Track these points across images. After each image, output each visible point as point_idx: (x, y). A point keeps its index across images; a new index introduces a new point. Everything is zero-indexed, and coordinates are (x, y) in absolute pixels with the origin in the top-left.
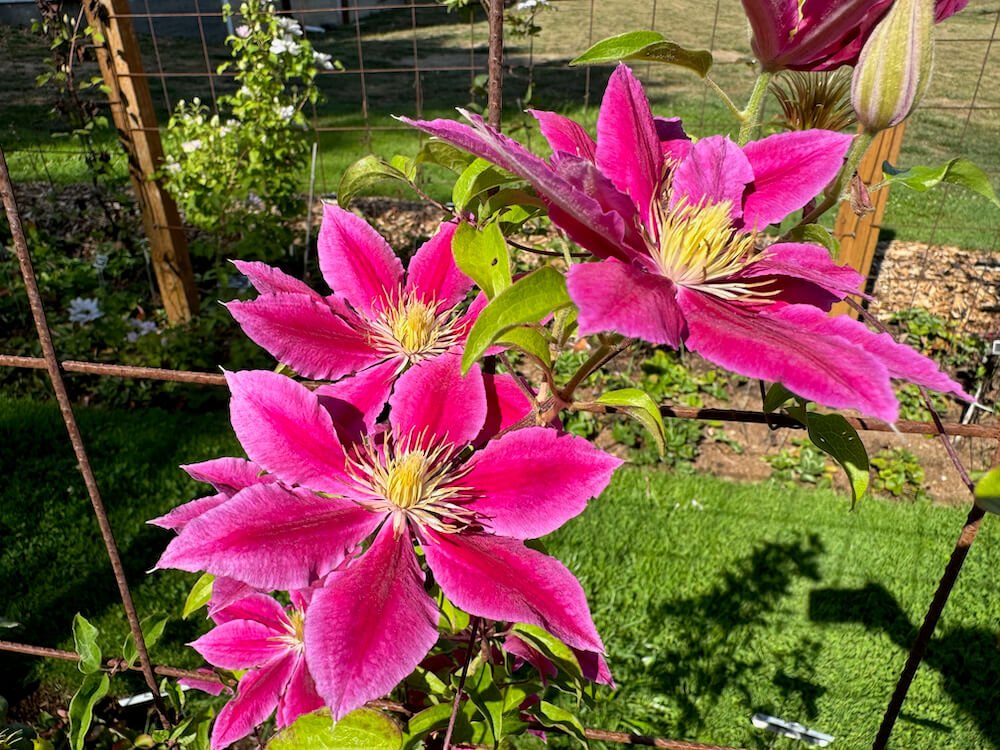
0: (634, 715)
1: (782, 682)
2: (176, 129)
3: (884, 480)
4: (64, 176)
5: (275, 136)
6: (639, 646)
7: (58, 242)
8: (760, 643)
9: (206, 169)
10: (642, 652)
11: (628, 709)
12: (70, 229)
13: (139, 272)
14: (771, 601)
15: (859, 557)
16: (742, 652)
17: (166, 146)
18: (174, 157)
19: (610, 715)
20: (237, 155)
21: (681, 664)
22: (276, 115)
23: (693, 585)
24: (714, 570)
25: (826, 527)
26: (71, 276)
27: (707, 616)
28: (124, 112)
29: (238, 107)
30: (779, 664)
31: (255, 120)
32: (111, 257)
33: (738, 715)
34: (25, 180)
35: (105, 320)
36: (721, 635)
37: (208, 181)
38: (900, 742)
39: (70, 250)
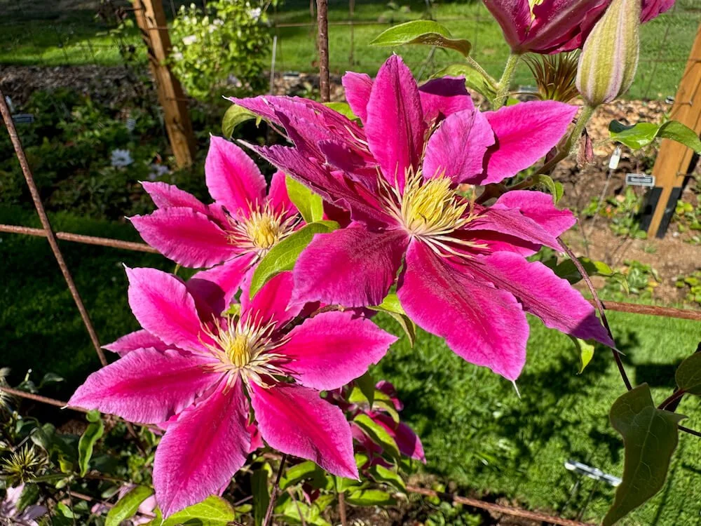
0: (484, 451)
1: (596, 436)
2: (179, 28)
3: (694, 294)
4: (108, 60)
5: (248, 32)
6: (492, 404)
7: (106, 109)
8: (582, 408)
9: (200, 57)
10: (493, 408)
11: (480, 446)
12: (112, 99)
13: (158, 130)
14: (593, 379)
15: (666, 351)
16: (568, 413)
17: (173, 39)
18: (179, 47)
19: (467, 449)
20: (221, 45)
21: (521, 418)
22: (248, 16)
23: (536, 364)
24: (552, 355)
25: (643, 328)
26: (114, 132)
27: (545, 386)
28: (144, 15)
29: (221, 10)
30: (594, 423)
31: (233, 19)
32: (138, 121)
33: (559, 456)
34: (83, 64)
35: (135, 165)
36: (552, 401)
37: (201, 66)
38: (681, 484)
39: (113, 114)
